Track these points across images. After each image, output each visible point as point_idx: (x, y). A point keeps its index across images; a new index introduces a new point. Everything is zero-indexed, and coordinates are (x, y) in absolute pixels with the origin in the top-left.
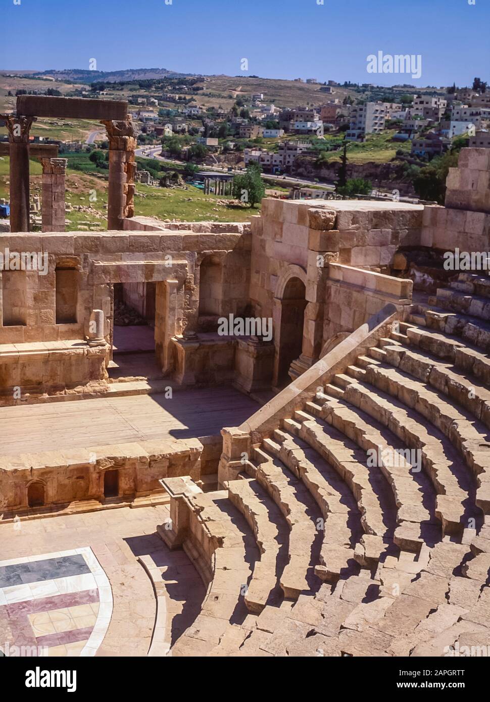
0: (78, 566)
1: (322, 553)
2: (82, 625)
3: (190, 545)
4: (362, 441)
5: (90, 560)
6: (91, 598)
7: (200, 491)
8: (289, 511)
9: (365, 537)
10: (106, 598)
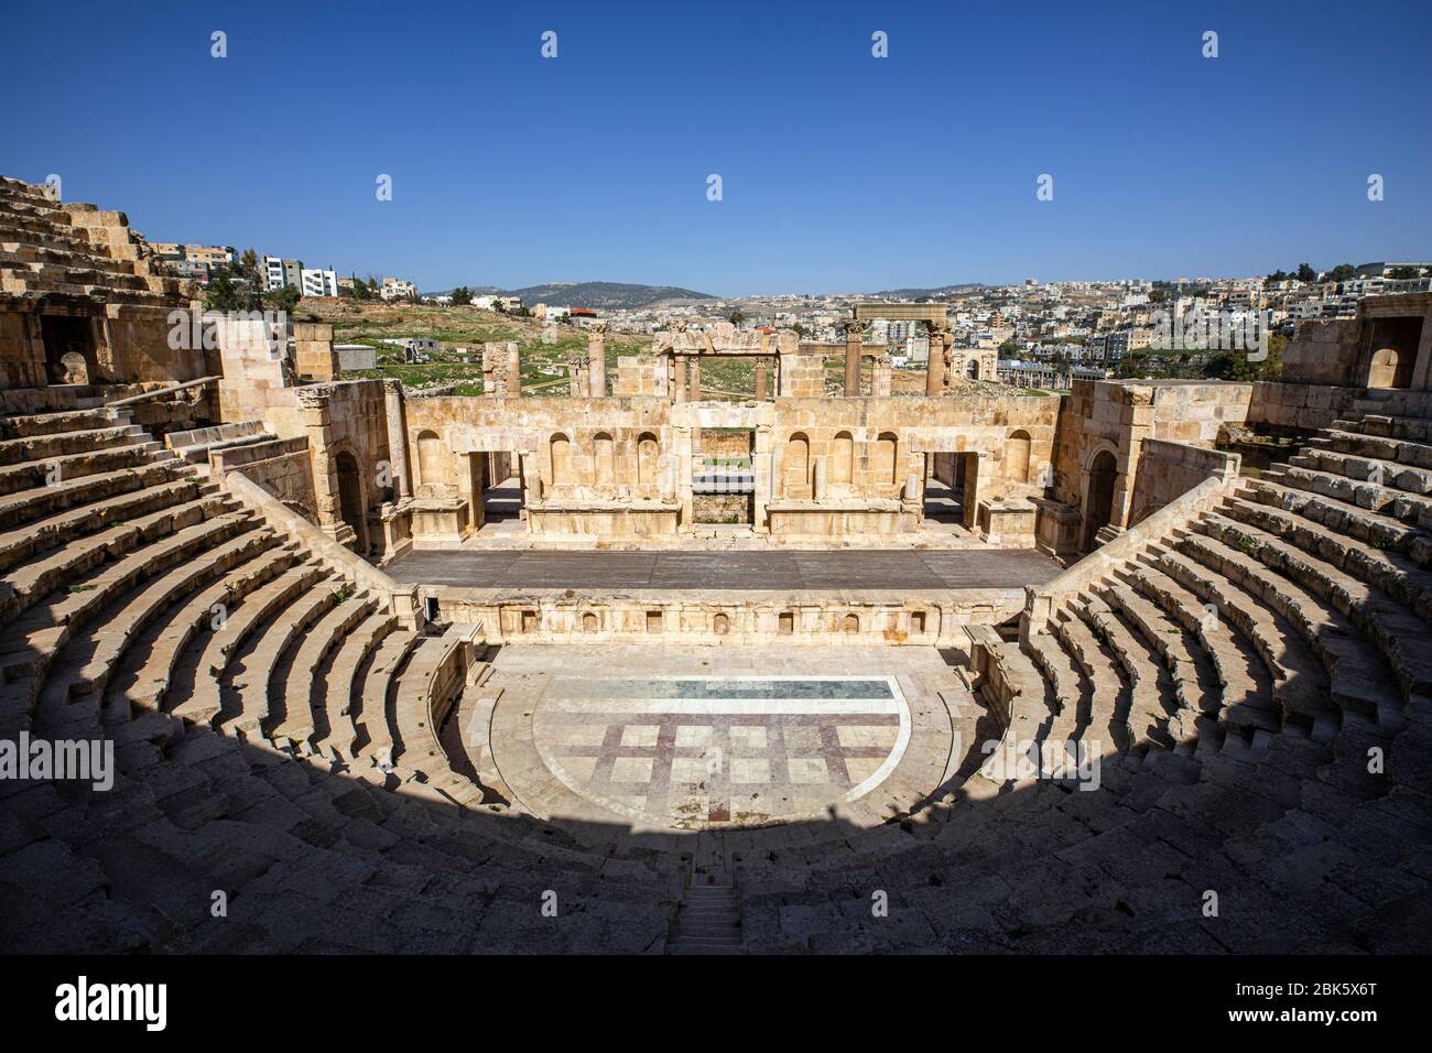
0: (885, 692)
1: (1129, 720)
2: (882, 744)
3: (988, 689)
4: (1178, 612)
5: (893, 686)
6: (893, 720)
7: (1001, 640)
8: (1092, 672)
9: (1180, 711)
10: (905, 724)
